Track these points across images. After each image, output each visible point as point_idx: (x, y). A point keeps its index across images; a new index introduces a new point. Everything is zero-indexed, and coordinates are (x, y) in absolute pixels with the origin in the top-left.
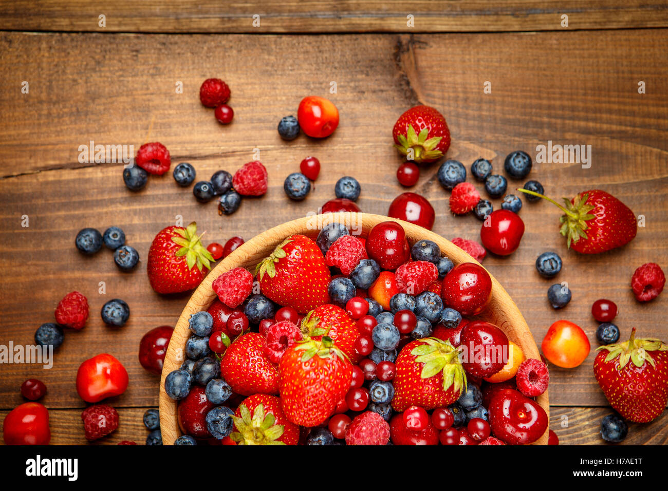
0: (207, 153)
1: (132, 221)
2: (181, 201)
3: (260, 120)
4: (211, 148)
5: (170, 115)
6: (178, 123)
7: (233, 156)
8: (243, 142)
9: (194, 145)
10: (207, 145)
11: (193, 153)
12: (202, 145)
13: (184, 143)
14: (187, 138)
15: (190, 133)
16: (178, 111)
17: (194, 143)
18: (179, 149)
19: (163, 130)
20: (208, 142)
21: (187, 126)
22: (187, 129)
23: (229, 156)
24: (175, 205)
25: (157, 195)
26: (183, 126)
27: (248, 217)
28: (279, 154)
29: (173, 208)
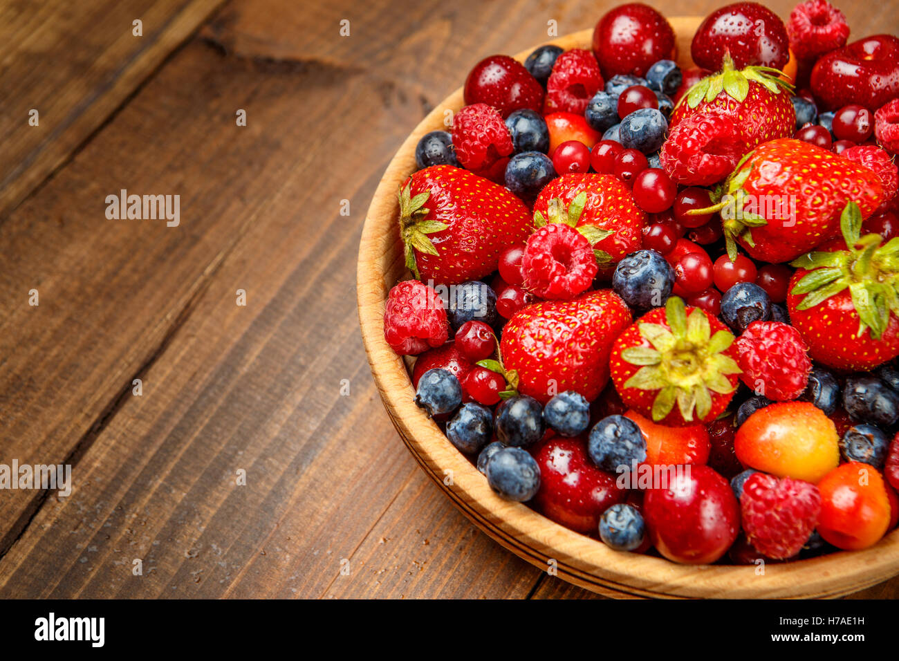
0: (160, 340)
1: (174, 502)
2: (201, 418)
3: (169, 250)
4: (156, 330)
5: (57, 356)
6: (78, 353)
7: (193, 309)
8: (184, 286)
9: (132, 351)
10: (147, 333)
11: (143, 357)
12: (142, 339)
13: (117, 360)
14: (111, 354)
15: (110, 345)
16: (63, 343)
17: (128, 349)
18: (119, 373)
19: (71, 378)
20: (143, 330)
21: (95, 343)
22: (100, 345)
23: (189, 315)
24: (201, 428)
25: (165, 443)
26: (90, 349)
27: (298, 344)
28: (240, 253)
29: (202, 432)
